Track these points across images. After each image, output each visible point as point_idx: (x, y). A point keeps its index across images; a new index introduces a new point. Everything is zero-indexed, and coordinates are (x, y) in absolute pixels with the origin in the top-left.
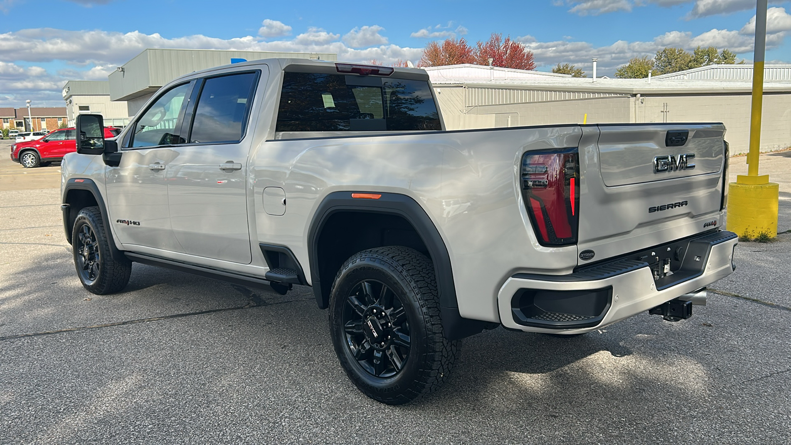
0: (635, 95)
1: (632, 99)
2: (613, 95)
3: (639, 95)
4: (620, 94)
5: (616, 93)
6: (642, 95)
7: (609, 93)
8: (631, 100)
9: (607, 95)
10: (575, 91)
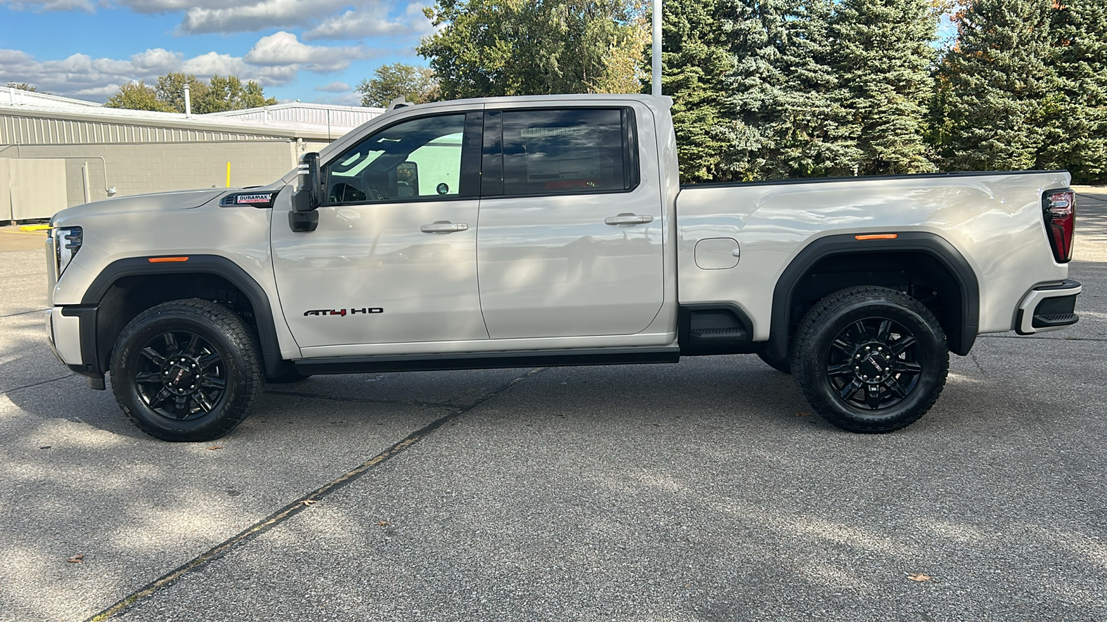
0: (295, 139)
1: (293, 144)
2: (264, 138)
3: (300, 140)
4: (274, 136)
5: (269, 136)
6: (304, 140)
7: (258, 135)
8: (291, 146)
9: (255, 138)
10: (193, 129)
